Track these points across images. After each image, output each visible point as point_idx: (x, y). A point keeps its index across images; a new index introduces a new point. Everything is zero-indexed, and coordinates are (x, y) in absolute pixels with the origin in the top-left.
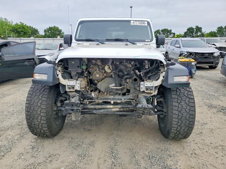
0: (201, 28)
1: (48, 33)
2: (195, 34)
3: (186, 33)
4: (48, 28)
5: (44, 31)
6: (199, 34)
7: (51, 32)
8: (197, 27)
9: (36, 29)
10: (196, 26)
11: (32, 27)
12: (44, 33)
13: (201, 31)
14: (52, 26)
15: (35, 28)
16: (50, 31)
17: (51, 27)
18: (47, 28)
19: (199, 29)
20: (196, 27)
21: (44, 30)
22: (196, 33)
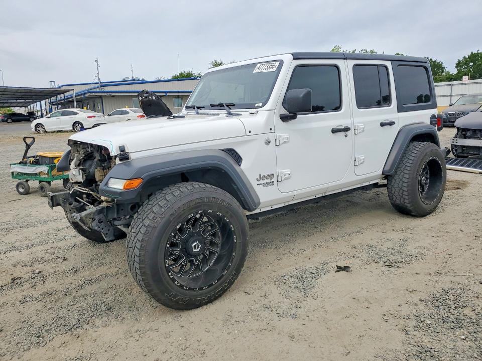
1: (464, 68)
4: (467, 57)
5: (455, 65)
7: (475, 64)
9: (439, 62)
11: (431, 59)
12: (456, 69)
14: (478, 51)
15: (435, 61)
16: (471, 64)
17: (476, 52)
18: (465, 58)
21: (457, 62)
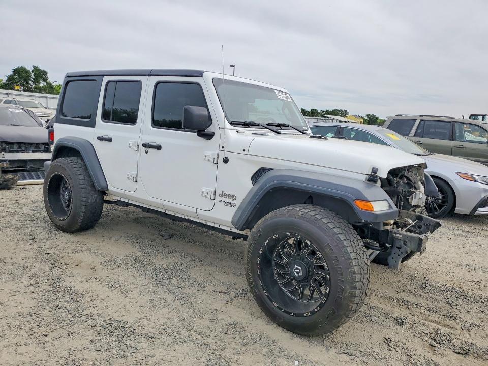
0: (45, 73)
2: (34, 83)
3: (10, 79)
6: (42, 84)
8: (36, 69)
10: (33, 66)
13: (45, 80)
19: (40, 74)
20: (33, 68)
22: (36, 81)
